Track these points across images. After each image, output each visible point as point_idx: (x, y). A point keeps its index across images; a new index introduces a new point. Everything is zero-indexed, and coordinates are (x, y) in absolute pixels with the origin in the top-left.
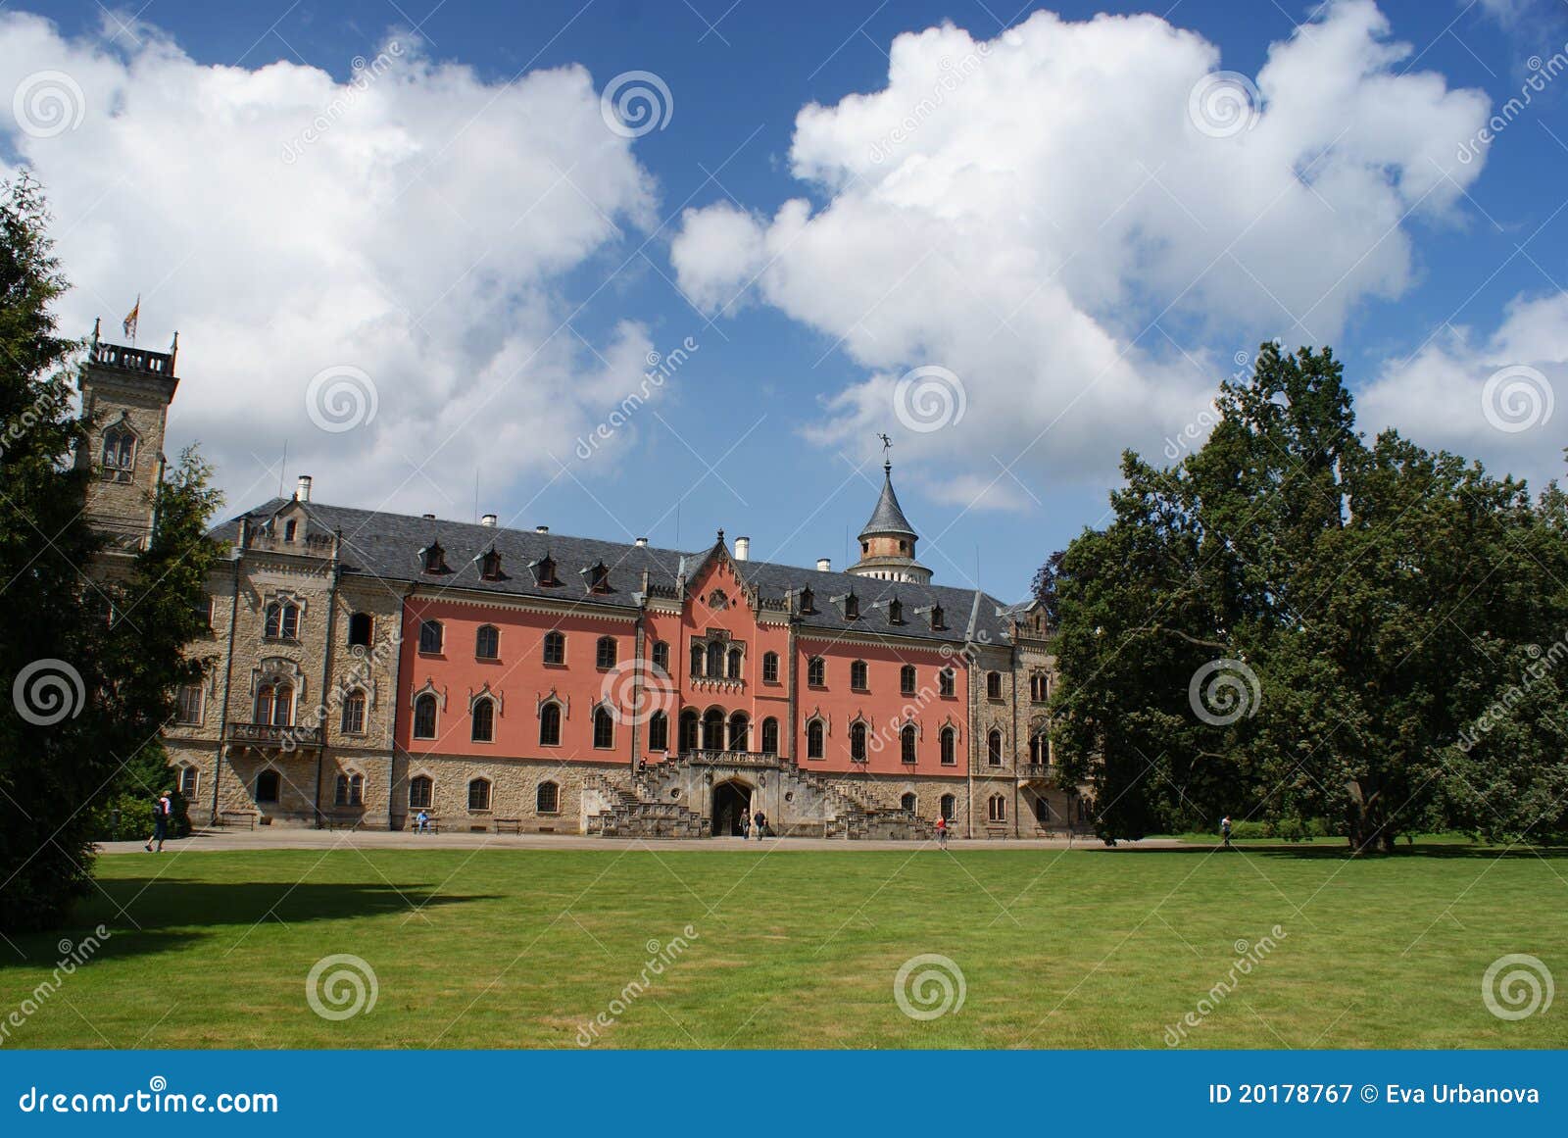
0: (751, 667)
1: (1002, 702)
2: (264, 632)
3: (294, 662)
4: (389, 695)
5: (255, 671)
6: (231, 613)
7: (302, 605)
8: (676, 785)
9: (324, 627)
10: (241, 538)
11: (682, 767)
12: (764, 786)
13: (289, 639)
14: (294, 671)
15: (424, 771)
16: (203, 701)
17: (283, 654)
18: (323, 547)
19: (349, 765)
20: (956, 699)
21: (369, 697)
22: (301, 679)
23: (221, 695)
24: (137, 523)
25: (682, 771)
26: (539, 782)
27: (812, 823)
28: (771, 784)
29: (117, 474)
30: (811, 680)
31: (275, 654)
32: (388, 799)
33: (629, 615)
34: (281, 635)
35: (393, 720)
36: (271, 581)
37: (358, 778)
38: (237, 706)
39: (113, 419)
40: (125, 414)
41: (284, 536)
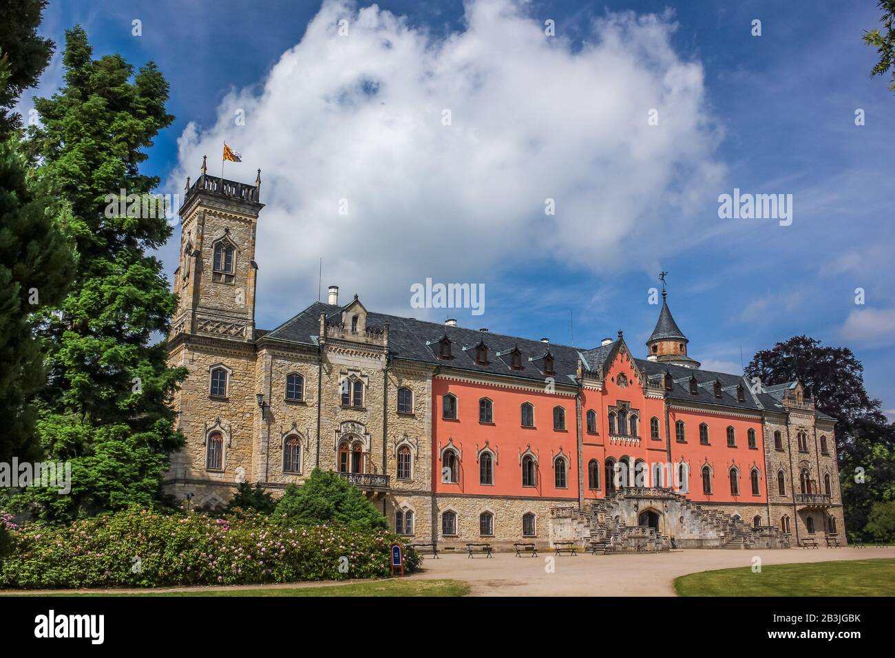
0: (643, 427)
1: (783, 451)
2: (341, 402)
3: (364, 425)
4: (427, 451)
5: (337, 431)
6: (317, 387)
7: (365, 380)
8: (618, 513)
9: (381, 398)
10: (322, 328)
11: (620, 500)
12: (667, 512)
13: (358, 407)
14: (363, 432)
15: (450, 507)
16: (302, 454)
17: (355, 419)
18: (377, 337)
19: (404, 503)
20: (757, 449)
21: (413, 452)
22: (368, 437)
23: (313, 450)
24: (240, 316)
25: (620, 503)
26: (523, 513)
27: (695, 538)
28: (672, 511)
29: (223, 277)
30: (678, 437)
31: (349, 419)
32: (430, 528)
33: (571, 391)
34: (352, 404)
35: (430, 469)
36: (345, 362)
37: (409, 514)
38: (326, 459)
39: (219, 234)
40: (227, 230)
41: (351, 328)
